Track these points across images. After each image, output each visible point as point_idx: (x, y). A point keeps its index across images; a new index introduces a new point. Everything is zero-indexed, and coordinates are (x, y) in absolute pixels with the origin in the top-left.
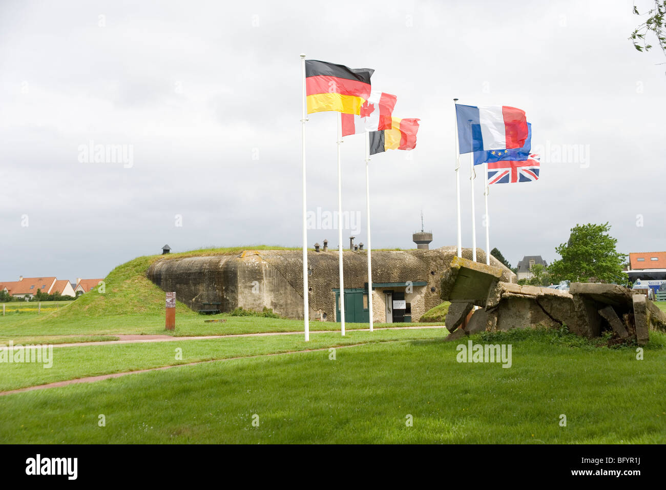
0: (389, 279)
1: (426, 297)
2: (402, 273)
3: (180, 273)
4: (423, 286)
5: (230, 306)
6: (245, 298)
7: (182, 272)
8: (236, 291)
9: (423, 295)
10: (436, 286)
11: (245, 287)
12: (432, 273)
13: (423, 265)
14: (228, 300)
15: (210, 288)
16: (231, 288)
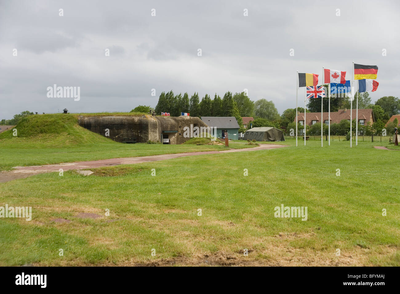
0: (167, 129)
1: (177, 137)
2: (171, 127)
3: (106, 124)
4: (176, 133)
5: (143, 140)
6: (151, 136)
7: (107, 123)
8: (147, 133)
9: (176, 136)
10: (181, 133)
11: (151, 131)
12: (180, 127)
13: (177, 124)
14: (142, 137)
15: (129, 131)
16: (144, 132)
